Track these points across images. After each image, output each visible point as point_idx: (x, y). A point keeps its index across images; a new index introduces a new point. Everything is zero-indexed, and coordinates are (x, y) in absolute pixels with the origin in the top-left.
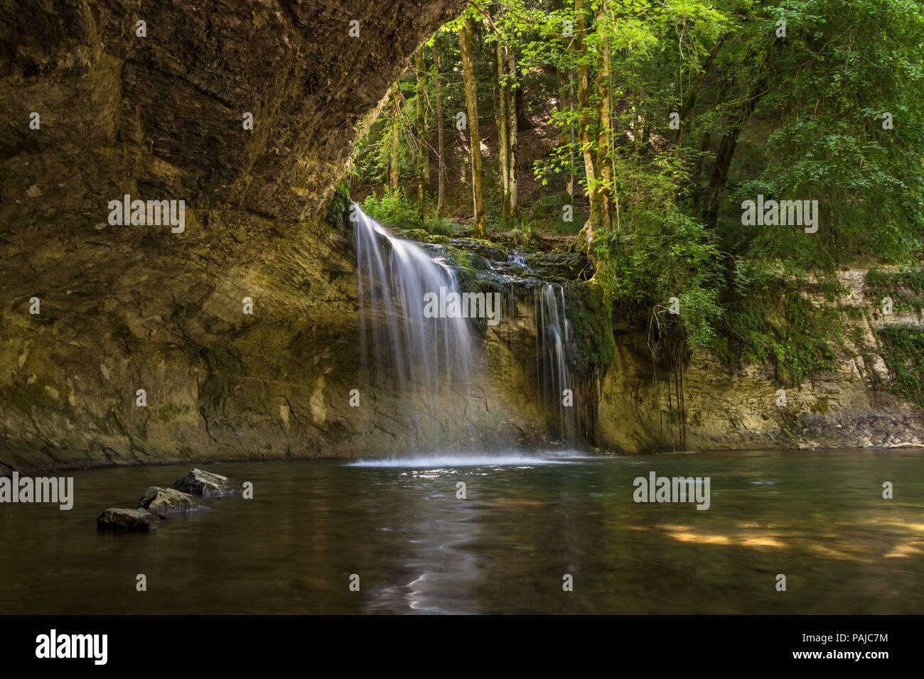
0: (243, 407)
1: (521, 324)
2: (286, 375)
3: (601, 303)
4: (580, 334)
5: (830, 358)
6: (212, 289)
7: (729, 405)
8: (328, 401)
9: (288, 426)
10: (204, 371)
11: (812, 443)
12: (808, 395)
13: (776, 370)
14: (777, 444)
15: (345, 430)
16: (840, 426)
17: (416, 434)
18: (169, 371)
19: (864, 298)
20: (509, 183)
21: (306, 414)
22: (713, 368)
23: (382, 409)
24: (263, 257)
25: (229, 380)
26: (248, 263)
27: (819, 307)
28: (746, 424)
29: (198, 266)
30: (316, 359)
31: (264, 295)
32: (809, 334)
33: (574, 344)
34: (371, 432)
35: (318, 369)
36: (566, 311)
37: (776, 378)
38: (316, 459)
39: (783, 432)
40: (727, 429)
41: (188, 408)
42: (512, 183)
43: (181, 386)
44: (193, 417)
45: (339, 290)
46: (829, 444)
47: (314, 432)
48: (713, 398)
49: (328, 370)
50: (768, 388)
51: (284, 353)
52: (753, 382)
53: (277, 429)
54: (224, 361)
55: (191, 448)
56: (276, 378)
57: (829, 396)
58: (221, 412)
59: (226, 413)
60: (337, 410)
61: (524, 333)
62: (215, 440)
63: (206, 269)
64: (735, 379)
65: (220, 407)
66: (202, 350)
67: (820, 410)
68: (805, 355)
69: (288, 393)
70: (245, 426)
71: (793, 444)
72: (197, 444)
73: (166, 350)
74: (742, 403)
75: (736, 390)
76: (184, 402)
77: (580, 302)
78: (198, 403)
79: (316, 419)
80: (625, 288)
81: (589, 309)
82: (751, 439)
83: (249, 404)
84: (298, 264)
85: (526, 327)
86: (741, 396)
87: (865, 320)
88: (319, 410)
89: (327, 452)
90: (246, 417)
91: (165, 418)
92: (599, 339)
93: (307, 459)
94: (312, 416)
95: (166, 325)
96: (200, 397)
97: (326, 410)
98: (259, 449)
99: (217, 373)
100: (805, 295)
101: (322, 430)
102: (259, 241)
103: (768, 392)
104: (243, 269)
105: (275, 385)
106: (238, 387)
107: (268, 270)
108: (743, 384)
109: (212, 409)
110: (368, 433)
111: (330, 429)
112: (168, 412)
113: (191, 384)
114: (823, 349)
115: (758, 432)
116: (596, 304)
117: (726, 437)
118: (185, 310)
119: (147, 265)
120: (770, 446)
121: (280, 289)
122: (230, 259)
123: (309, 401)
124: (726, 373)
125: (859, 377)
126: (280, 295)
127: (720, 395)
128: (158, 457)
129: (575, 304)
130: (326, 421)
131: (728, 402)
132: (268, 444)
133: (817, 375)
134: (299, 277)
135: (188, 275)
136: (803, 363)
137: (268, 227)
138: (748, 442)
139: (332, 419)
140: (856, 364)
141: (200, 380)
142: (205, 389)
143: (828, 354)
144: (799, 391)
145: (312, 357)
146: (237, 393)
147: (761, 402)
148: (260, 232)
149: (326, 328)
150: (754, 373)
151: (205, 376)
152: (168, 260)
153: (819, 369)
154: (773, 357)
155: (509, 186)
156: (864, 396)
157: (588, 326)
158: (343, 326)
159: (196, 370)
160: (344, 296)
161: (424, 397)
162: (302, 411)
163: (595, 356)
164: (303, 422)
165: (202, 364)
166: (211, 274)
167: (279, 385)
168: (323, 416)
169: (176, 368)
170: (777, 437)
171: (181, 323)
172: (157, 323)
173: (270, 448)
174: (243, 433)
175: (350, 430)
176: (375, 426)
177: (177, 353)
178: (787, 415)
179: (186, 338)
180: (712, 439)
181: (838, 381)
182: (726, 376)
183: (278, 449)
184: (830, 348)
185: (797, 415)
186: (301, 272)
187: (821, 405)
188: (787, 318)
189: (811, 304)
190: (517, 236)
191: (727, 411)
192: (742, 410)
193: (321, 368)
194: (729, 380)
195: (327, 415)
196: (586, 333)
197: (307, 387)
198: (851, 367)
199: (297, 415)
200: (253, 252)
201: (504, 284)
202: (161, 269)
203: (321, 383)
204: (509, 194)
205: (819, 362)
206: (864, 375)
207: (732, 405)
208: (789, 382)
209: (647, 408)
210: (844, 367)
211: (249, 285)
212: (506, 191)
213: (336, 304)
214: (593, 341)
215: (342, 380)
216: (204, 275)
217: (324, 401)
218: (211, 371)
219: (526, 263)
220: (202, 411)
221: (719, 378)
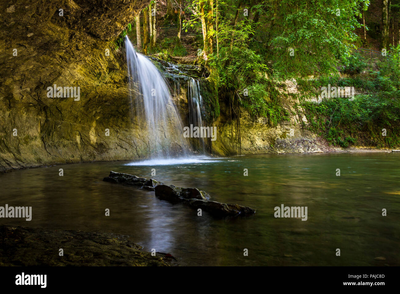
0: (61, 137)
1: (181, 97)
2: (80, 120)
3: (214, 89)
4: (206, 102)
5: (287, 115)
6: (60, 74)
7: (251, 135)
8: (97, 134)
9: (80, 146)
10: (44, 118)
11: (282, 151)
12: (279, 131)
13: (269, 120)
14: (269, 151)
15: (105, 147)
16: (291, 144)
17: (136, 149)
18: (28, 118)
19: (297, 90)
20: (153, 31)
21: (88, 140)
22: (248, 119)
23: (120, 137)
24: (86, 58)
25: (55, 122)
26: (79, 61)
27: (281, 93)
28: (257, 143)
29: (57, 62)
30: (94, 112)
31: (81, 79)
32: (278, 105)
33: (204, 107)
34: (116, 148)
35: (93, 117)
36: (200, 91)
37: (269, 123)
38: (95, 162)
39: (270, 146)
40: (250, 145)
41: (36, 137)
42: (154, 31)
43: (33, 126)
44: (38, 142)
45: (111, 78)
46: (288, 151)
47: (91, 149)
48: (245, 132)
49: (98, 118)
50: (265, 128)
51: (81, 109)
52: (260, 125)
53: (75, 147)
54: (54, 113)
55: (41, 158)
56: (75, 122)
57: (287, 131)
58: (51, 139)
59: (53, 140)
60: (101, 137)
61: (182, 101)
62: (50, 154)
63: (61, 63)
64: (254, 124)
65: (51, 137)
66: (45, 107)
67: (283, 137)
68: (278, 114)
69: (80, 129)
70: (61, 146)
71: (275, 152)
72: (42, 156)
73: (28, 106)
74: (255, 134)
75: (254, 128)
76: (34, 134)
77: (206, 88)
78: (40, 135)
79: (92, 142)
80: (223, 82)
81: (210, 91)
82: (259, 149)
83: (63, 135)
84: (99, 63)
85: (184, 99)
86: (255, 131)
87: (298, 100)
88: (93, 138)
89: (98, 158)
90: (62, 142)
91: (27, 143)
92: (214, 105)
93: (90, 162)
94: (90, 140)
95: (31, 93)
96: (41, 131)
97: (96, 138)
98: (69, 157)
99: (50, 119)
100: (276, 88)
101: (95, 148)
102: (87, 50)
103: (265, 129)
104: (76, 64)
105: (75, 125)
106: (59, 126)
107: (86, 66)
108: (257, 126)
109: (47, 138)
110: (115, 149)
111: (98, 147)
112: (28, 139)
113: (37, 125)
114: (284, 111)
115: (261, 147)
116: (212, 89)
117: (250, 149)
118: (43, 86)
119: (35, 60)
120: (267, 152)
121: (88, 76)
122: (72, 59)
123: (89, 133)
124: (251, 121)
125: (297, 123)
126: (87, 79)
127: (248, 130)
128: (28, 163)
129: (203, 89)
130: (97, 143)
131: (250, 133)
132: (72, 155)
133: (282, 123)
134: (98, 70)
135: (52, 66)
136: (278, 117)
137: (93, 43)
138: (258, 151)
139: (99, 142)
140: (296, 118)
141: (42, 122)
142: (44, 127)
143: (286, 114)
144: (276, 129)
145: (93, 111)
146: (58, 130)
147: (262, 134)
148: (88, 45)
149: (103, 97)
150: (261, 121)
151: (44, 121)
152: (45, 58)
153: (283, 120)
154: (268, 115)
155: (153, 32)
156: (299, 131)
157: (209, 99)
158: (110, 96)
159: (40, 117)
160: (112, 81)
161: (138, 131)
162: (86, 138)
163: (213, 112)
164: (86, 143)
165: (44, 114)
166: (62, 67)
167: (76, 125)
168: (95, 141)
169: (31, 116)
170: (269, 149)
171: (39, 92)
172: (27, 92)
173: (73, 157)
174: (62, 150)
175: (107, 147)
176: (118, 145)
177: (32, 109)
178: (271, 139)
179: (39, 101)
180: (245, 150)
181: (290, 125)
182: (251, 122)
183: (77, 158)
184: (287, 111)
185: (275, 139)
186: (100, 67)
187: (284, 135)
188: (271, 98)
189: (278, 92)
190: (162, 56)
191: (250, 138)
192: (255, 137)
193: (95, 117)
194: (252, 124)
195: (97, 140)
196: (209, 102)
197: (88, 126)
198: (294, 119)
199: (83, 140)
200: (82, 56)
201: (175, 78)
202: (40, 63)
203: (94, 124)
204: (153, 36)
205: (283, 117)
206: (299, 123)
207: (252, 135)
208: (273, 125)
209: (223, 136)
210: (292, 119)
211: (76, 73)
212: (151, 35)
213: (109, 85)
214: (212, 106)
215: (104, 123)
216: (59, 67)
217: (96, 133)
218: (47, 118)
219: (179, 68)
220: (42, 139)
221: (249, 123)
